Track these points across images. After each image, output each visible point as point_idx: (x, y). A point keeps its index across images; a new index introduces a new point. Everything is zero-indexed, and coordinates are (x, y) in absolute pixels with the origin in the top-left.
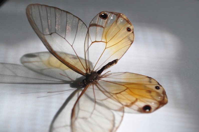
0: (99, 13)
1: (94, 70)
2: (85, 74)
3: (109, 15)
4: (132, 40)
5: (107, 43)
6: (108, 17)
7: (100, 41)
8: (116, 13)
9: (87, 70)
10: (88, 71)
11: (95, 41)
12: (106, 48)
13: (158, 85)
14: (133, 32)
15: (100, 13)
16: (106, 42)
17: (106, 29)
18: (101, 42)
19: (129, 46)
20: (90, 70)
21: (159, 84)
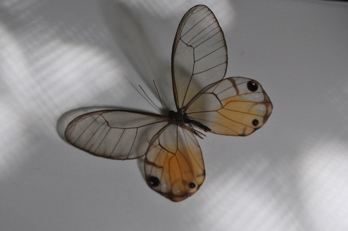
0: (253, 78)
1: (188, 115)
2: (179, 108)
3: (258, 91)
4: (246, 133)
5: (223, 108)
6: (255, 92)
7: (220, 99)
8: (267, 97)
9: (184, 108)
10: (184, 110)
11: (216, 94)
12: (216, 111)
13: (197, 185)
14: (256, 129)
15: (253, 80)
16: (223, 106)
17: (238, 97)
18: (219, 102)
19: (236, 134)
20: (185, 110)
21: (199, 186)
